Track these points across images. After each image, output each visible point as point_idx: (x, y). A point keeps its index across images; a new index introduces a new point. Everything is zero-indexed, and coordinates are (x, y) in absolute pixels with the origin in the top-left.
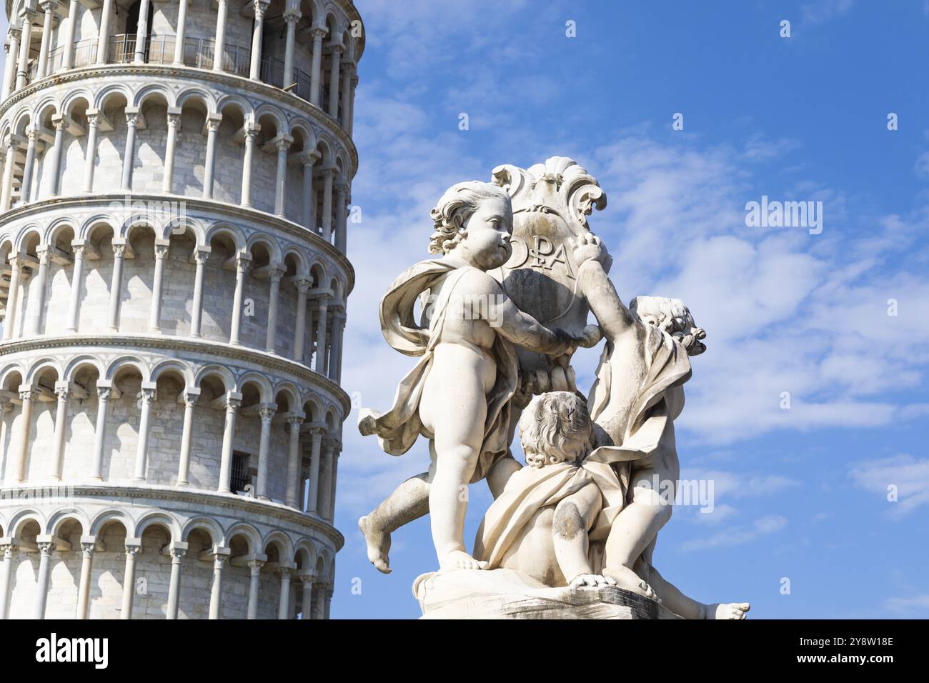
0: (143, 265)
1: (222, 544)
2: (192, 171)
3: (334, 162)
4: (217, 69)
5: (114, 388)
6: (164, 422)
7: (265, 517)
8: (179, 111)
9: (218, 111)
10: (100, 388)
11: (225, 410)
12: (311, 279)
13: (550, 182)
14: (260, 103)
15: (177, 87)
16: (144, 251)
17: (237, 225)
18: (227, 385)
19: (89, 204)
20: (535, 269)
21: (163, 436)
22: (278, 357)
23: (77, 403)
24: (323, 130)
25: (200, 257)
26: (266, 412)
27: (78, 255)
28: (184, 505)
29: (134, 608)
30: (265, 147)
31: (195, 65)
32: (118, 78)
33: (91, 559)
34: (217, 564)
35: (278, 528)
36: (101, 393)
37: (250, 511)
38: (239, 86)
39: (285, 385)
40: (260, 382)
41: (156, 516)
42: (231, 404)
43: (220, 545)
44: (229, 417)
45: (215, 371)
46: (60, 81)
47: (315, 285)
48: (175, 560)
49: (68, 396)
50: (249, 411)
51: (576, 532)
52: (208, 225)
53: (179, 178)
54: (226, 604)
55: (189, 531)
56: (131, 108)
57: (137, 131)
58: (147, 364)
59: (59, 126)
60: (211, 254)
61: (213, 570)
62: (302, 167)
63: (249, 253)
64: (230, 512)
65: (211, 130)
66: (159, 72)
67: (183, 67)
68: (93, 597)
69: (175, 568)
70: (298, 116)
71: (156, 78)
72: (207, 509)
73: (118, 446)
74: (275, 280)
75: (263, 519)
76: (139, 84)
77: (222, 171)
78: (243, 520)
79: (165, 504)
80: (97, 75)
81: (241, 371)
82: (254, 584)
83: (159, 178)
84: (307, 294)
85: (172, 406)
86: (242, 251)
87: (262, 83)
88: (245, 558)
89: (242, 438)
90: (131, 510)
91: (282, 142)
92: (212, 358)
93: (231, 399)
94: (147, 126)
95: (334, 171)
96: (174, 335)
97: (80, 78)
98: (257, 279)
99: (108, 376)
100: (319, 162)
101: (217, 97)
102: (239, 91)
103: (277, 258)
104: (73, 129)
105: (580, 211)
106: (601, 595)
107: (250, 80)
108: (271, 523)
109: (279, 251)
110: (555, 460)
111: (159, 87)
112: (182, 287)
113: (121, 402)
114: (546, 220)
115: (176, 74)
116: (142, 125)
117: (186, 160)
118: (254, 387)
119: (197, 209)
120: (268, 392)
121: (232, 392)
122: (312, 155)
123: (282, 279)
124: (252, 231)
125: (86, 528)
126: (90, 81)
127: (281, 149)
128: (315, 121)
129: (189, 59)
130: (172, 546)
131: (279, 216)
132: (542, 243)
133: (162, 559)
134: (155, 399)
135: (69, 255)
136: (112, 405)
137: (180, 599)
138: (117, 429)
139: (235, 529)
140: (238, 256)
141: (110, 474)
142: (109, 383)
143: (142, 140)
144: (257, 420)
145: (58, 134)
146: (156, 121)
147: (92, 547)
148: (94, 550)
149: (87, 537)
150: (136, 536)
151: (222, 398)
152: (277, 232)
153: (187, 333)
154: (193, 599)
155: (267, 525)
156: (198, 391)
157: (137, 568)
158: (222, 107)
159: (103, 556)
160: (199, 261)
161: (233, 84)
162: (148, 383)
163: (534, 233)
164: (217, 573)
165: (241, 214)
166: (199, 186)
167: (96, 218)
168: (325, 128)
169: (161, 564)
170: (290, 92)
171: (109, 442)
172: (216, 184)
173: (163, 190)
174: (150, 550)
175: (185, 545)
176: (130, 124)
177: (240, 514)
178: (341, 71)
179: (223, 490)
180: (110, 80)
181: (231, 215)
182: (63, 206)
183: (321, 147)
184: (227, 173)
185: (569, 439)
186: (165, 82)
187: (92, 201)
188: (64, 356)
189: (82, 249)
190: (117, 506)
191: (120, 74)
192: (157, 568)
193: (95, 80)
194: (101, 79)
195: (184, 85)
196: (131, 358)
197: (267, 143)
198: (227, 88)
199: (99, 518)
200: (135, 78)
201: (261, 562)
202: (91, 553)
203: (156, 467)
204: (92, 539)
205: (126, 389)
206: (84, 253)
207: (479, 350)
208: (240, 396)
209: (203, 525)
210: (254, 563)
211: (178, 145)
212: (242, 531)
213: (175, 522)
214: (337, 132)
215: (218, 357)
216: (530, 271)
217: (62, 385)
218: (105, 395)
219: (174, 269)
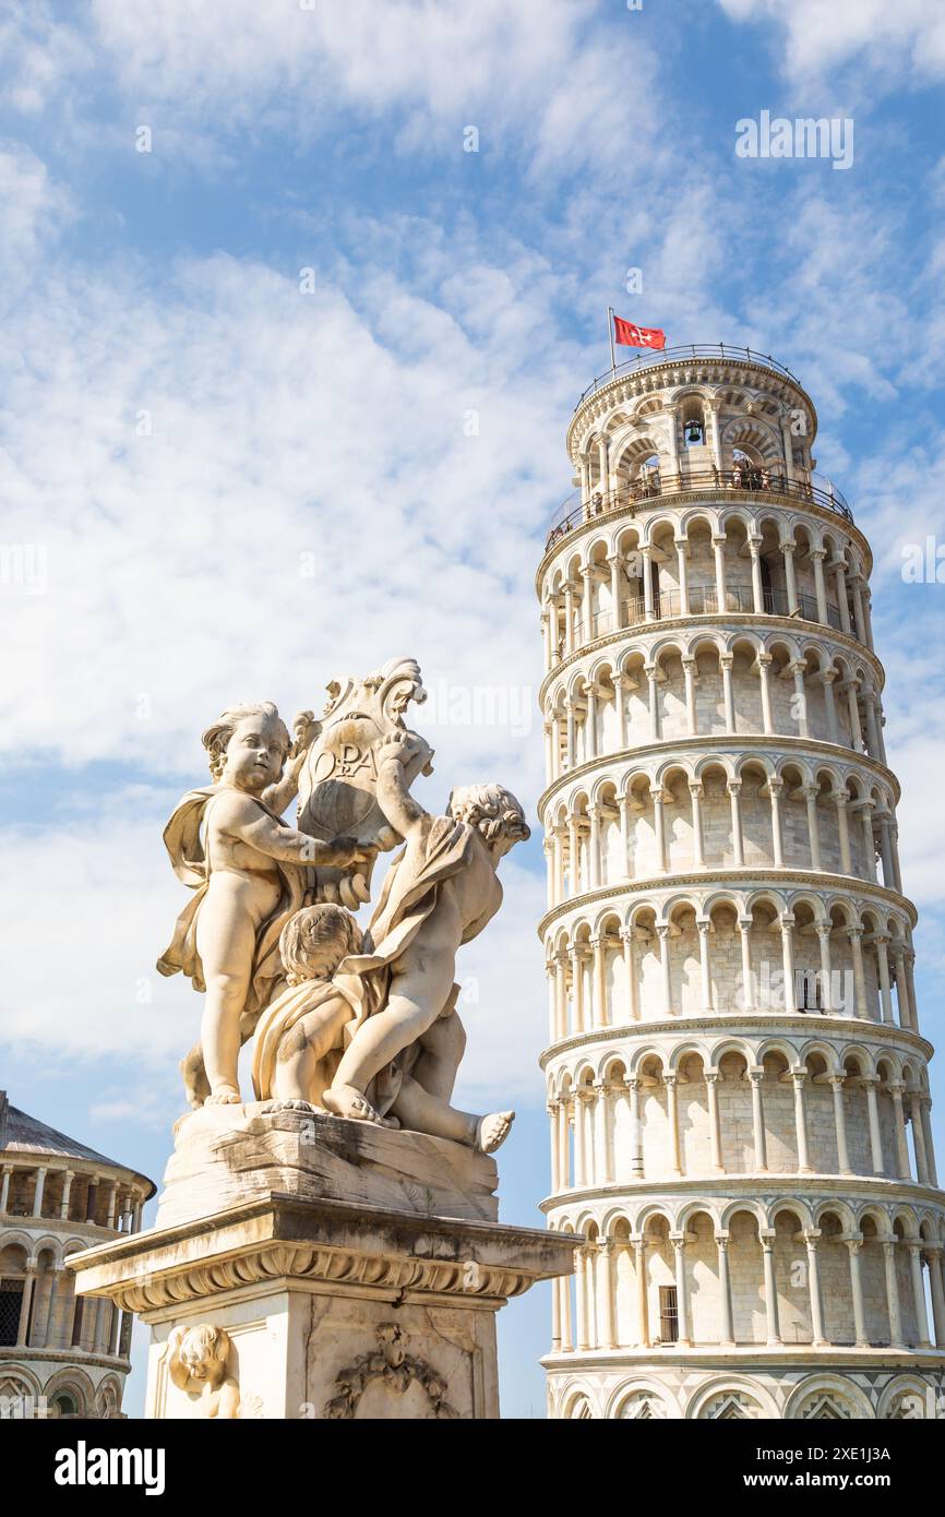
0: (683, 806)
1: (798, 1064)
2: (715, 710)
3: (855, 674)
4: (722, 612)
5: (672, 925)
6: (726, 953)
7: (838, 1032)
8: (692, 657)
9: (728, 650)
10: (659, 928)
11: (781, 932)
12: (848, 792)
13: (368, 686)
14: (767, 634)
15: (687, 636)
16: (680, 793)
17: (763, 753)
18: (778, 908)
19: (624, 759)
20: (338, 779)
21: (727, 965)
22: (825, 873)
23: (644, 944)
24: (836, 647)
25: (732, 790)
26: (821, 928)
27: (622, 808)
28: (754, 1030)
29: (723, 1136)
30: (782, 675)
31: (702, 611)
32: (633, 639)
33: (675, 1092)
34: (797, 1084)
35: (853, 1042)
36: (661, 933)
37: (821, 1027)
38: (745, 623)
39: (837, 899)
40: (811, 900)
41: (728, 1043)
42: (785, 926)
43: (796, 1065)
44: (785, 939)
45: (764, 896)
46: (585, 653)
47: (854, 796)
48: (754, 1084)
49: (633, 938)
50: (806, 930)
51: (292, 1055)
52: (735, 759)
53: (704, 719)
54: (815, 1123)
55: (763, 1054)
56: (649, 664)
57: (658, 683)
58: (698, 898)
59: (589, 693)
60: (742, 785)
61: (793, 1090)
62: (821, 686)
63: (780, 778)
64: (801, 1031)
65: (725, 669)
66: (669, 626)
67: (690, 616)
68: (685, 1128)
69: (755, 1092)
70: (808, 638)
71: (667, 632)
72: (777, 1031)
73: (686, 981)
74: (811, 799)
75: (836, 1034)
76: (652, 641)
77: (744, 705)
78: (815, 1038)
79: (735, 1030)
80: (615, 641)
81: (790, 893)
82: (837, 1099)
83: (684, 723)
84: (846, 807)
85: (731, 935)
86: (773, 776)
87: (767, 615)
88: (825, 1075)
89: (805, 957)
90: (704, 1041)
91: (796, 667)
92: (758, 884)
93: (784, 921)
94: (668, 677)
95: (855, 683)
96: (723, 867)
97: (601, 647)
98: (795, 801)
99: (664, 916)
100: (838, 678)
101: (726, 637)
102: (746, 627)
103: (809, 778)
104: (603, 693)
105: (395, 710)
106: (274, 1122)
107: (755, 614)
108: (845, 1038)
109: (809, 771)
110: (305, 978)
111: (672, 639)
112: (722, 821)
113: (683, 938)
114: (353, 727)
115: (684, 624)
116: (662, 677)
117: (709, 701)
118: (806, 905)
119: (722, 745)
120: (820, 909)
121: (784, 914)
122: (829, 673)
123: (817, 798)
124: (779, 756)
125: (666, 1063)
126: (609, 647)
127: (796, 673)
128: (828, 640)
129: (695, 608)
130: (749, 1071)
131: (804, 736)
132: (349, 750)
133: (744, 1085)
134: (713, 930)
135: (616, 809)
136: (674, 942)
137: (766, 1121)
138: (682, 964)
139: (810, 1047)
140: (769, 782)
141: (683, 1008)
142: (665, 922)
143: (665, 690)
144: (815, 938)
145: (590, 700)
146: (675, 671)
147: (674, 1080)
148: (677, 1082)
149: (668, 1071)
150: (713, 1065)
151: (776, 921)
152: (804, 753)
153: (732, 865)
154: (781, 1121)
155: (841, 1040)
156: (750, 918)
157: (720, 1096)
158: (732, 645)
159: (687, 1087)
160: (732, 794)
161: (740, 622)
162: (702, 917)
163: (341, 742)
164: (797, 1093)
165: (765, 742)
166: (722, 722)
167: (632, 771)
168: (840, 645)
169: (744, 1090)
170: (797, 618)
171: (676, 978)
172: (738, 718)
173: (688, 733)
174: (731, 1077)
175: (761, 1069)
176: (650, 679)
177: (812, 1032)
178: (849, 587)
179: (790, 1011)
180: (627, 643)
181: (755, 744)
182: (603, 765)
183: (837, 663)
184: (749, 706)
185: (312, 954)
186: (675, 634)
187: (626, 756)
188: (624, 902)
189: (624, 801)
190: (691, 1038)
191: (634, 635)
192: (741, 1093)
193: (613, 645)
194: (619, 643)
195: (693, 632)
196: (682, 896)
197: (783, 670)
198: (733, 627)
199: (676, 1052)
200: (649, 635)
201: (842, 1077)
202: (675, 1086)
203: (725, 996)
204: (672, 1072)
205: (685, 924)
206: (628, 805)
207: (246, 874)
208: (792, 917)
209: (776, 1047)
210: (834, 1079)
211: (697, 689)
212: (816, 1049)
213: (748, 1047)
214: (852, 646)
215: (764, 882)
216: (333, 782)
217: (624, 930)
218: (664, 934)
219: (713, 805)
